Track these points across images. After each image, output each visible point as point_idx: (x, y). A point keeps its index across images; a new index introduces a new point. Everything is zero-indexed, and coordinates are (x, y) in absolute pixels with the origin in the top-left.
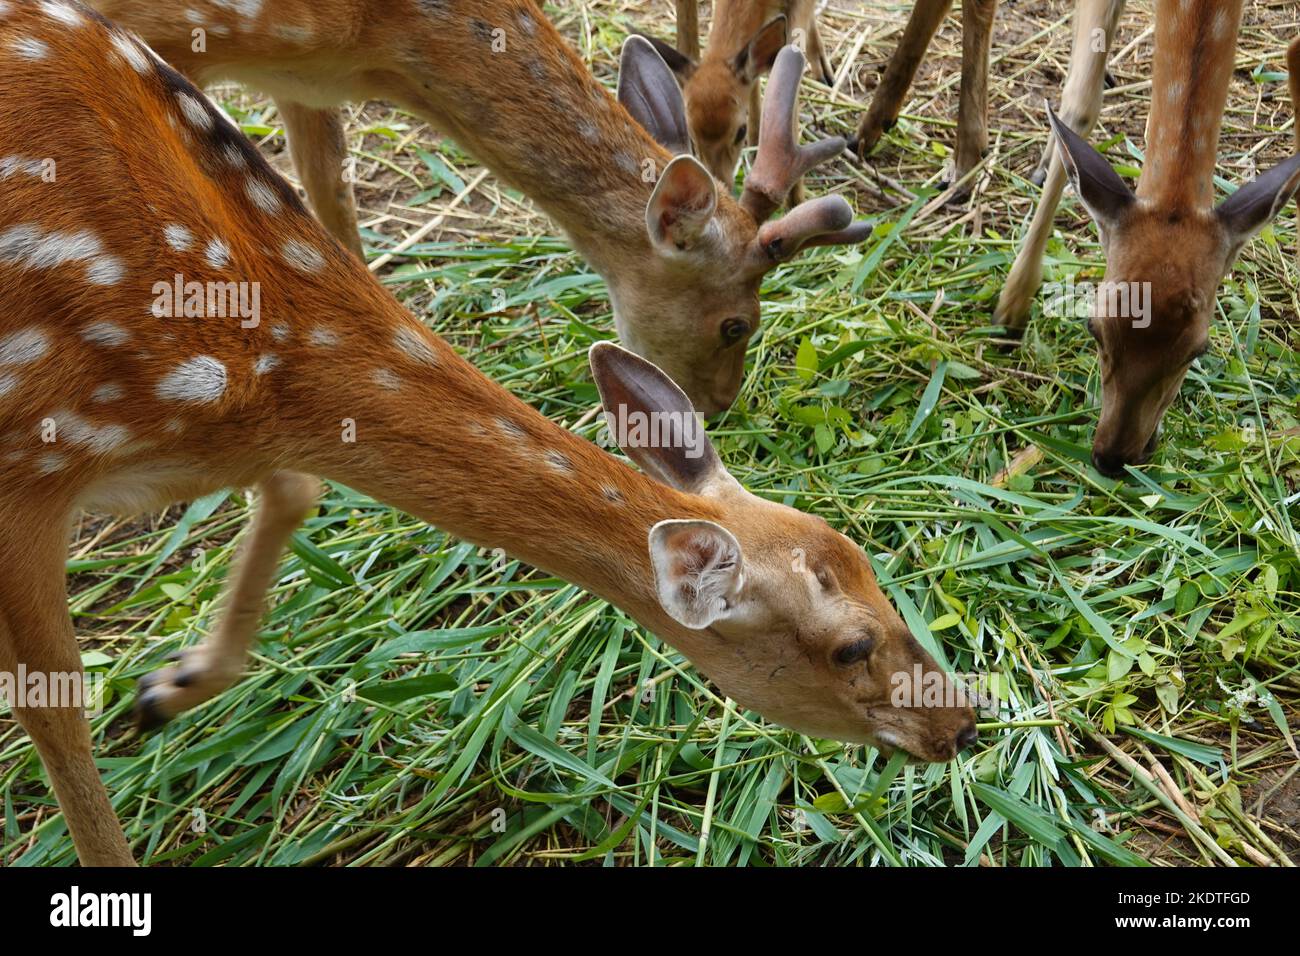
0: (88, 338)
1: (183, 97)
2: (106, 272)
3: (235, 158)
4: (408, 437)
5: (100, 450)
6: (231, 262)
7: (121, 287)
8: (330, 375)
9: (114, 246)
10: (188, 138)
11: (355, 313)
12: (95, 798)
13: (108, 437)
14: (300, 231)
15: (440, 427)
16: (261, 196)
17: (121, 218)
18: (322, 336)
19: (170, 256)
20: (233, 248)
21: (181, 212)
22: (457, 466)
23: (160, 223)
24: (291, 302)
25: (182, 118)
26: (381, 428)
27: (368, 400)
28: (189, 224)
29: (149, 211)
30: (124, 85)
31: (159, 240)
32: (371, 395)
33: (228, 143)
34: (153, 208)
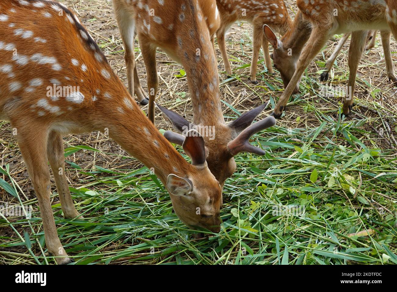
0: (52, 82)
1: (81, 31)
2: (57, 67)
3: (93, 47)
4: (123, 125)
5: (53, 112)
6: (87, 71)
7: (60, 72)
8: (107, 105)
9: (60, 61)
10: (81, 41)
11: (116, 91)
12: (49, 213)
13: (55, 109)
14: (106, 67)
15: (130, 125)
16: (98, 57)
17: (62, 55)
18: (107, 95)
19: (72, 66)
20: (88, 67)
21: (77, 57)
22: (133, 136)
23: (71, 58)
24: (101, 85)
25: (81, 36)
26: (117, 121)
27: (115, 114)
28: (78, 59)
29: (68, 54)
30: (68, 26)
31: (70, 62)
32: (116, 113)
33: (91, 43)
34: (70, 54)
